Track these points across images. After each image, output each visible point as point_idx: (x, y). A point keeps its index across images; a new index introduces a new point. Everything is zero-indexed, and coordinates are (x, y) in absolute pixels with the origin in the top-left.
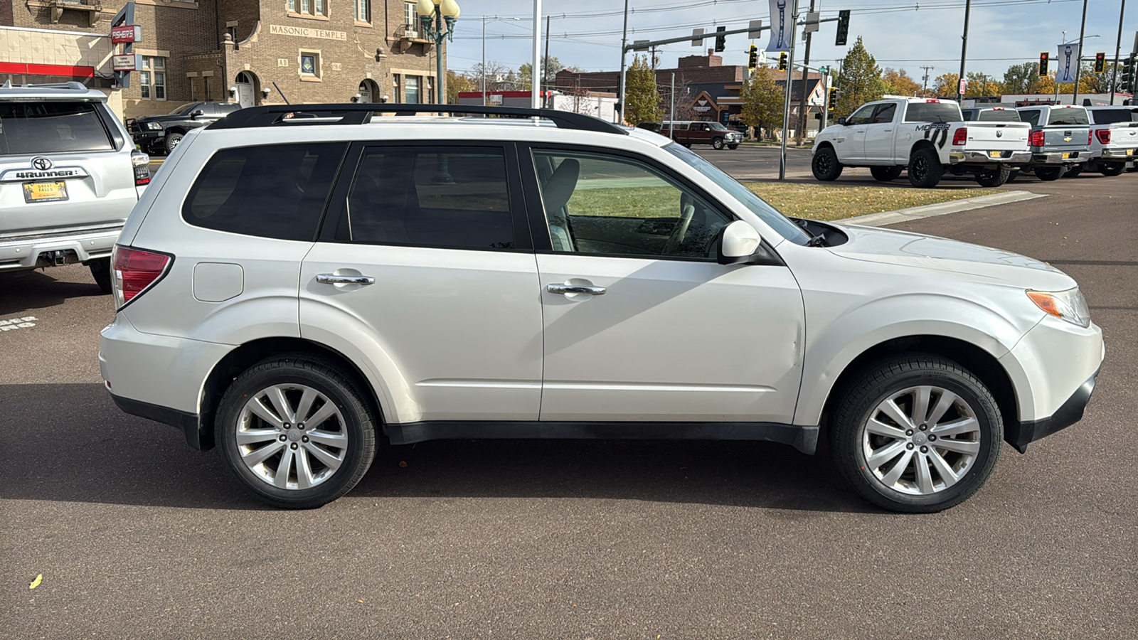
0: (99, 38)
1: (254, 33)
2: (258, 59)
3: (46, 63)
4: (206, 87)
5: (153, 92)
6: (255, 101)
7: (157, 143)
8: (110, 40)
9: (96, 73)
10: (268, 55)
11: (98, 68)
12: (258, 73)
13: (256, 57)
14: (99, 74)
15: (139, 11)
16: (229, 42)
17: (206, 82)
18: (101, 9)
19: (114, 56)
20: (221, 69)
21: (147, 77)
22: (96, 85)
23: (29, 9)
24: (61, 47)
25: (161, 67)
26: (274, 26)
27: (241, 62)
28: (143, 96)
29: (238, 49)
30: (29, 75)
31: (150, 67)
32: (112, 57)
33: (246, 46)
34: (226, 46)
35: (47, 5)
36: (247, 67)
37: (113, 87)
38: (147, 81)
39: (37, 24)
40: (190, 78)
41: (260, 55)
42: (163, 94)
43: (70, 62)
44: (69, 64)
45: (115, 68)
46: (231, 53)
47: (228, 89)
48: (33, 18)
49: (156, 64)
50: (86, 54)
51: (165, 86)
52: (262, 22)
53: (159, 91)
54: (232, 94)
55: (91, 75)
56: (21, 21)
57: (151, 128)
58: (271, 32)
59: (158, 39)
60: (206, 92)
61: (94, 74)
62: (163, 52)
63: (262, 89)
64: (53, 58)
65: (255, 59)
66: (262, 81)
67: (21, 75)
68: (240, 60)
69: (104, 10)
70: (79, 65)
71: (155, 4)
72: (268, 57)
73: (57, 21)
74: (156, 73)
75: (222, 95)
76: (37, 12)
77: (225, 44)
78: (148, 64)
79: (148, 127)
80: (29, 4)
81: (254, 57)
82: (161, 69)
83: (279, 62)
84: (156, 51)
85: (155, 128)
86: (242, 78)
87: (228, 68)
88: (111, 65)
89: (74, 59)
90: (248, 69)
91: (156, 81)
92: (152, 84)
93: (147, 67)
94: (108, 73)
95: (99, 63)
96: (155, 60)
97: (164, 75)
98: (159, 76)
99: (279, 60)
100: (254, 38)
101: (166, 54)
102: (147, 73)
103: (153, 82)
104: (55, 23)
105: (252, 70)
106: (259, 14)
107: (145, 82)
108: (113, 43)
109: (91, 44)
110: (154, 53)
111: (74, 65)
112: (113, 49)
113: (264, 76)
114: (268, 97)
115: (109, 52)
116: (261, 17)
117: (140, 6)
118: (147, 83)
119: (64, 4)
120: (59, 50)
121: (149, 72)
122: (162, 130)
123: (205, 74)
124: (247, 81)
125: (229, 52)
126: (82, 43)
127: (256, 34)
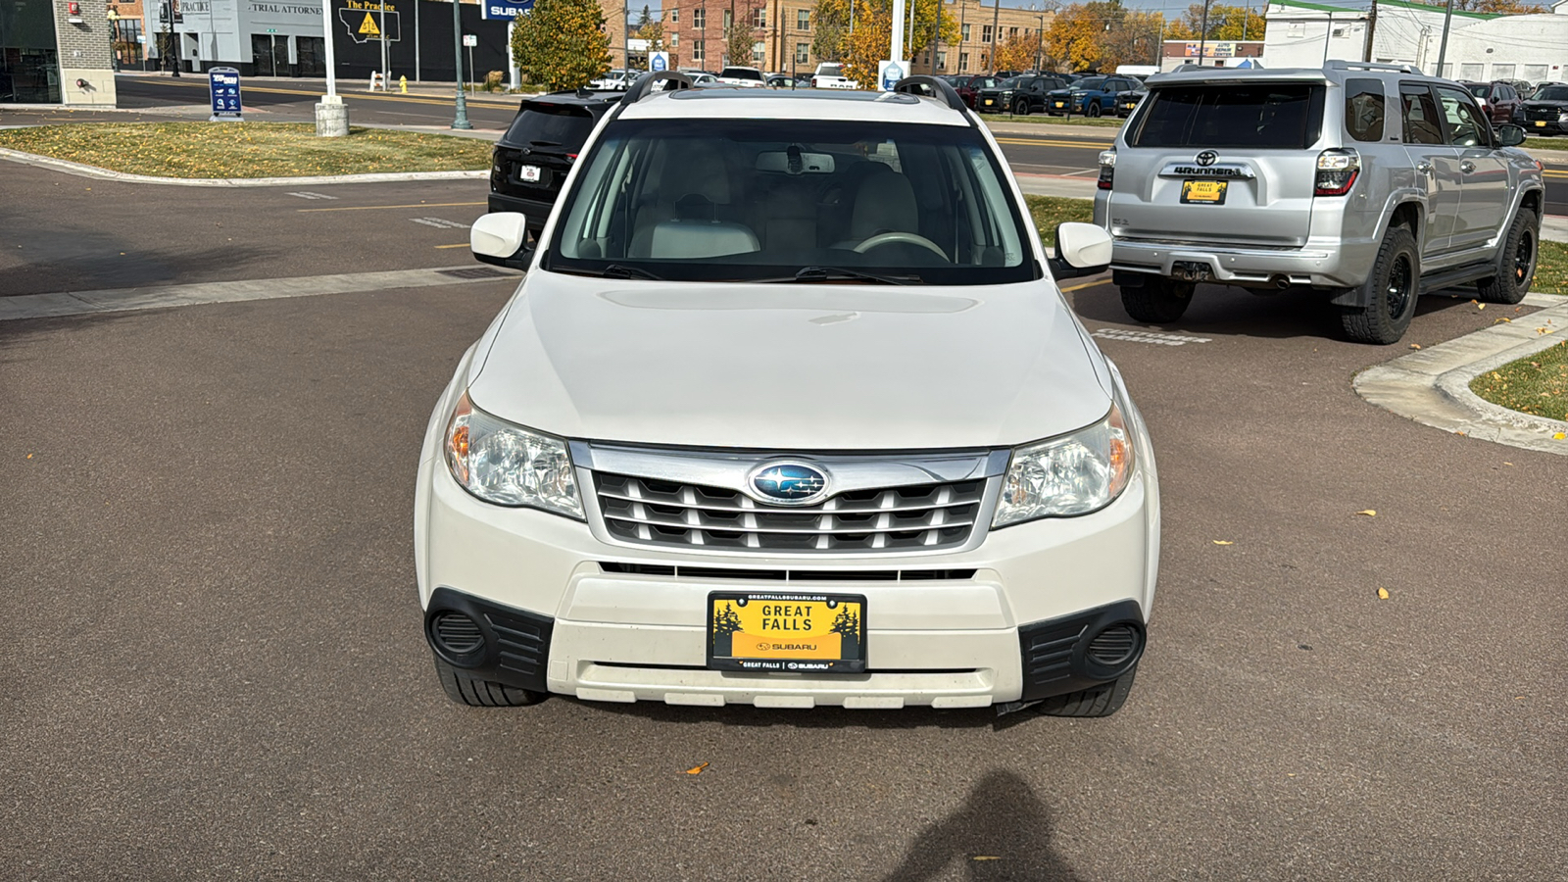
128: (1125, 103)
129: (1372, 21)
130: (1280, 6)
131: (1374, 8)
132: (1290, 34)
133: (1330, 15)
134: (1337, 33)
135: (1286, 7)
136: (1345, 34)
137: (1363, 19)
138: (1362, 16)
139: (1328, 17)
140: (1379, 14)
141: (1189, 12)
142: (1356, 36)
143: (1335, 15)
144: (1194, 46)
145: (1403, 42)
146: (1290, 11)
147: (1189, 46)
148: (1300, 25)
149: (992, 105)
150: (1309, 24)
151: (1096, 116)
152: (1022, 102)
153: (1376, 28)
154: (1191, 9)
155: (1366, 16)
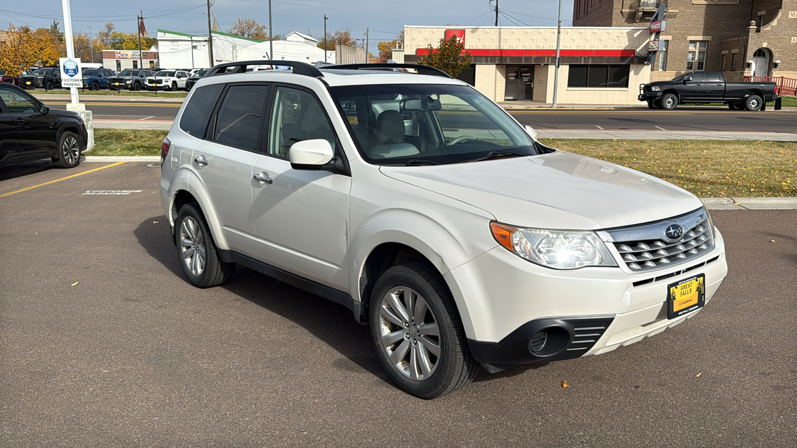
0: (641, 31)
1: (775, 19)
2: (774, 38)
3: (606, 49)
4: (733, 62)
5: (695, 66)
6: (768, 70)
7: (657, 100)
8: (649, 31)
9: (636, 54)
10: (784, 35)
11: (638, 50)
12: (773, 50)
13: (773, 37)
14: (638, 55)
15: (694, 9)
16: (753, 27)
17: (733, 57)
18: (668, 10)
19: (650, 42)
20: (744, 48)
21: (693, 55)
22: (634, 62)
23: (622, 14)
24: (617, 38)
25: (704, 48)
26: (793, 12)
27: (760, 42)
28: (688, 69)
29: (759, 32)
30: (594, 57)
31: (696, 48)
32: (648, 43)
33: (767, 29)
34: (750, 30)
35: (634, 10)
36: (765, 45)
37: (646, 62)
38: (693, 58)
39: (626, 24)
40: (724, 55)
41: (777, 35)
42: (703, 67)
43: (620, 47)
44: (619, 49)
45: (649, 50)
46: (753, 35)
47: (747, 62)
48: (624, 20)
49: (700, 46)
50: (631, 42)
51: (704, 62)
52: (783, 10)
53: (700, 65)
54: (749, 65)
55: (632, 56)
56: (617, 22)
57: (653, 90)
58: (789, 17)
59: (704, 28)
60: (732, 65)
61: (634, 54)
62: (707, 37)
63: (774, 61)
64: (597, 46)
65: (772, 39)
66: (776, 55)
67: (589, 57)
68: (759, 40)
69: (669, 11)
70: (626, 49)
71: (706, 3)
72: (783, 36)
73: (638, 21)
74: (700, 52)
75: (742, 67)
76: (627, 16)
77: (749, 29)
78: (695, 47)
79: (652, 89)
80: (623, 11)
81: (771, 37)
82: (704, 49)
83: (792, 40)
84: (702, 37)
85: (657, 90)
86: (760, 53)
87: (749, 46)
88: (647, 48)
89: (623, 45)
90: (766, 46)
91: (699, 57)
92: (696, 60)
93: (694, 48)
94: (644, 54)
95: (639, 47)
96: (700, 43)
97: (706, 53)
98: (702, 54)
99: (793, 38)
100: (774, 23)
101: (709, 38)
102: (694, 53)
103: (696, 59)
104: (637, 22)
105: (768, 47)
106: (781, 4)
107: (691, 59)
108: (650, 33)
109: (635, 35)
110: (700, 38)
111: (622, 49)
112: (650, 37)
113: (777, 51)
114: (778, 67)
115: (647, 39)
116: (783, 6)
117: (695, 6)
118: (692, 60)
119: (644, 9)
120: (615, 40)
121: (695, 52)
122: (660, 92)
123: (733, 51)
124: (764, 55)
125: (752, 34)
126: (630, 34)
127: (776, 19)
128: (114, 82)
129: (210, 41)
130: (163, 33)
131: (210, 35)
132: (172, 48)
133: (191, 38)
134: (194, 47)
135: (166, 34)
136: (199, 48)
137: (206, 41)
138: (205, 39)
139: (190, 39)
140: (213, 38)
141: (99, 35)
142: (204, 49)
143: (194, 38)
144: (120, 53)
145: (225, 52)
146: (169, 36)
147: (117, 53)
148: (176, 43)
149: (31, 85)
150: (180, 43)
151: (97, 90)
152: (49, 83)
153: (213, 45)
154: (100, 33)
155: (207, 39)
